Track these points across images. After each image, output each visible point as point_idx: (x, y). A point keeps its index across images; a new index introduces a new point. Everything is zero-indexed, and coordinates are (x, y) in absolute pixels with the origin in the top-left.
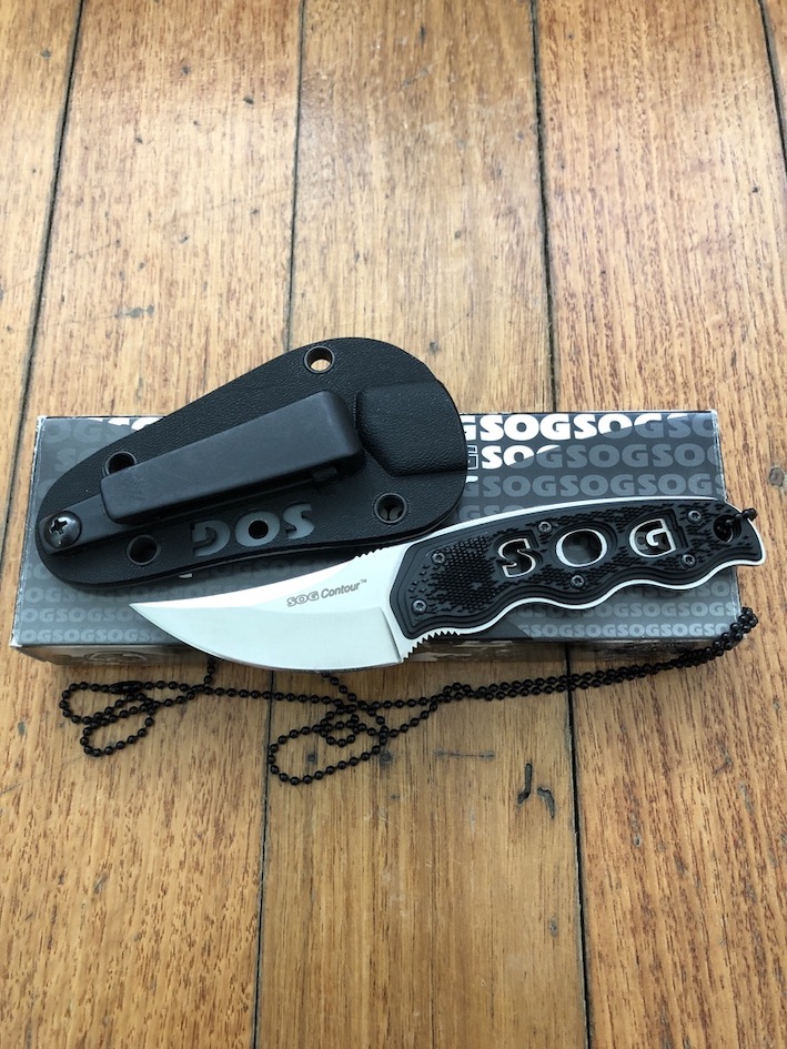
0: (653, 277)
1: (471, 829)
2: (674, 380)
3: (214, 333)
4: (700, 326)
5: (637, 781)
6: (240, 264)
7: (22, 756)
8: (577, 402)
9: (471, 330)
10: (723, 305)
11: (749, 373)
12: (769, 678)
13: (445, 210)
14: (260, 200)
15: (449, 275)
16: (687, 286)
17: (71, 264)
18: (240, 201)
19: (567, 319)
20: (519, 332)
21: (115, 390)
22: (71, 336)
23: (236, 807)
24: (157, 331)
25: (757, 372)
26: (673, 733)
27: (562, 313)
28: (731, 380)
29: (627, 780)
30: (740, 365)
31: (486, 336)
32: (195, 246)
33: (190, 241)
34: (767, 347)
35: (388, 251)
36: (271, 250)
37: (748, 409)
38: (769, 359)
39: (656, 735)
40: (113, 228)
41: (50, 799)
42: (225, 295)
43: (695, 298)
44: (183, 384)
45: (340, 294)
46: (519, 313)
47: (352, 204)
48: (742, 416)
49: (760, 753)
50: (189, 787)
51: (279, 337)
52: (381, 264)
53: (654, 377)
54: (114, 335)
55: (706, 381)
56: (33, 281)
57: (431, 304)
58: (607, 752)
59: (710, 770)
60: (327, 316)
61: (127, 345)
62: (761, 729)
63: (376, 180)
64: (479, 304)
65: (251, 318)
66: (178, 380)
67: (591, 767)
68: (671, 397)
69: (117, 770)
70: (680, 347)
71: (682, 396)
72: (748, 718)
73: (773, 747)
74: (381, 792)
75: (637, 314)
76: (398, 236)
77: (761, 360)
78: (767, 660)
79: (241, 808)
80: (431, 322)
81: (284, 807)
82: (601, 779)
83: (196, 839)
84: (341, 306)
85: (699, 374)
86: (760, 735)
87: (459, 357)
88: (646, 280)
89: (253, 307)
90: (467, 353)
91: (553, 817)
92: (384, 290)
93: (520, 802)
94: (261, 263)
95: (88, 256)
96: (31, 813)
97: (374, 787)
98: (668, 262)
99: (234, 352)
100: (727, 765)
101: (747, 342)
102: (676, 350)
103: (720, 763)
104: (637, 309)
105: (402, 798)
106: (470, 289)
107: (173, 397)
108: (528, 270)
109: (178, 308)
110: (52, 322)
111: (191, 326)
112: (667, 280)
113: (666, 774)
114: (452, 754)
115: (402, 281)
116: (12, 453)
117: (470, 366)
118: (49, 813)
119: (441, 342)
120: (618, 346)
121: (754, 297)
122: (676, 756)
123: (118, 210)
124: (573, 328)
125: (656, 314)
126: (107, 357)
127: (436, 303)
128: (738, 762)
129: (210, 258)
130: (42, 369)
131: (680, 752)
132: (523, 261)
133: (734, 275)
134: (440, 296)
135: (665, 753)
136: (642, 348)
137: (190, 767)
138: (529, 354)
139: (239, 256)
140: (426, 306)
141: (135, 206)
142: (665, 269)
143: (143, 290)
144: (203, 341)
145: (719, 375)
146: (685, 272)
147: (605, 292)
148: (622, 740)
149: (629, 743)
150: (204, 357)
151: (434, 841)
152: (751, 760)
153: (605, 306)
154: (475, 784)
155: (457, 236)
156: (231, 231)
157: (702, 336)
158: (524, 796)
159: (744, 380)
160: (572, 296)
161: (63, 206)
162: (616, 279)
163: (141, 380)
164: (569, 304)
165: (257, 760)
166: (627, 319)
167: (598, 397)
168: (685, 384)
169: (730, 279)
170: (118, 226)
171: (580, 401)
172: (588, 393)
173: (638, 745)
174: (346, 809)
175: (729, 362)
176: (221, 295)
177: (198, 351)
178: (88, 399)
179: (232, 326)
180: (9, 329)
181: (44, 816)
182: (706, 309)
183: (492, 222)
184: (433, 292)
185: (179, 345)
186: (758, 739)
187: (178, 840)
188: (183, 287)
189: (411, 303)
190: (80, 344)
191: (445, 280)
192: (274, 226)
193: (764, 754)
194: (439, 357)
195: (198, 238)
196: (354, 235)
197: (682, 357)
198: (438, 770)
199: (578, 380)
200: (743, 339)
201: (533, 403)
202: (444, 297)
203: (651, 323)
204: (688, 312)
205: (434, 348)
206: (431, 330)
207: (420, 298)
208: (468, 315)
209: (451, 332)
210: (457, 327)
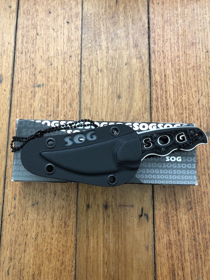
0: (178, 77)
1: (128, 224)
2: (183, 107)
3: (60, 92)
4: (190, 92)
5: (169, 212)
6: (67, 72)
7: (15, 206)
8: (157, 113)
9: (129, 92)
10: (197, 85)
11: (203, 105)
12: (203, 187)
13: (122, 57)
14: (72, 53)
15: (123, 76)
16: (187, 80)
17: (21, 71)
18: (66, 53)
19: (155, 89)
20: (142, 93)
21: (34, 108)
22: (22, 93)
23: (69, 218)
24: (45, 91)
25: (205, 105)
26: (178, 201)
27: (154, 87)
28: (198, 107)
29: (166, 212)
30: (200, 103)
31: (133, 94)
32: (54, 67)
33: (53, 65)
34: (208, 97)
35: (107, 69)
36: (75, 68)
37: (202, 115)
38: (208, 101)
39: (174, 201)
40: (32, 61)
41: (23, 216)
42: (63, 81)
43: (189, 83)
44: (52, 106)
45: (94, 81)
46: (142, 87)
47: (97, 54)
48: (200, 117)
49: (200, 206)
50: (58, 213)
51: (78, 93)
52: (105, 73)
53: (178, 106)
54: (33, 92)
55: (191, 107)
56: (10, 76)
57: (119, 84)
58: (162, 205)
59: (187, 210)
60: (90, 88)
61: (37, 95)
62: (200, 199)
63: (103, 47)
64: (131, 84)
65: (70, 88)
66: (51, 105)
67: (157, 209)
68: (181, 112)
69: (39, 209)
70: (185, 98)
71: (184, 111)
72: (197, 197)
73: (203, 204)
74: (105, 215)
75: (174, 88)
76: (109, 64)
77: (206, 101)
78: (203, 182)
79: (71, 219)
80: (118, 89)
81: (81, 218)
82: (160, 212)
83: (60, 226)
84: (94, 85)
85: (189, 105)
86: (200, 201)
87: (126, 99)
88: (176, 78)
89: (70, 85)
90: (128, 99)
91: (148, 221)
92: (106, 80)
93: (140, 217)
94: (72, 72)
95: (25, 69)
96: (18, 220)
97: (104, 214)
98: (183, 73)
99: (66, 97)
100: (191, 209)
102: (184, 98)
103: (190, 208)
104: (174, 86)
105: (111, 216)
106: (129, 80)
107: (50, 110)
108: (145, 75)
109: (50, 85)
110: (16, 88)
111: (54, 90)
112: (182, 78)
113: (176, 211)
114: (123, 206)
115: (111, 78)
116: (8, 125)
117: (129, 102)
118: (23, 220)
119: (121, 95)
120: (168, 97)
121: (205, 83)
122: (179, 206)
123: (33, 56)
124: (156, 92)
125: (179, 88)
126: (31, 99)
128: (194, 208)
129: (58, 70)
130: (14, 102)
131: (180, 205)
132: (144, 72)
135: (176, 206)
136: (174, 98)
137: (58, 208)
138: (144, 99)
139: (66, 69)
140: (117, 85)
141: (37, 54)
142: (182, 75)
143: (40, 79)
144: (57, 94)
145: (195, 105)
146: (187, 76)
147: (165, 82)
148: (166, 202)
149: (167, 203)
150: (58, 99)
151: (118, 227)
152: (197, 207)
153: (165, 85)
154: (129, 213)
155: (126, 64)
156: (64, 62)
157: (191, 94)
158: (141, 216)
159: (201, 107)
160: (157, 82)
161: (17, 54)
162: (168, 78)
163: (41, 105)
164: (155, 85)
165: (74, 207)
166: (171, 89)
167: (162, 111)
168: (186, 108)
169: (199, 78)
170: (33, 60)
171: (158, 112)
172: (160, 110)
173: (169, 203)
174: (97, 219)
175: (197, 102)
176: (62, 81)
177: (56, 97)
178: (27, 111)
179: (65, 90)
180: (5, 90)
181: (22, 220)
182: (192, 86)
183: (135, 60)
185: (51, 96)
186: (199, 202)
187: (55, 226)
188: (51, 79)
189: (113, 84)
190: (24, 95)
191: (122, 78)
192: (76, 61)
193: (201, 206)
194: (121, 100)
195: (55, 64)
196: (98, 64)
197: (185, 100)
198: (120, 209)
199: (157, 106)
200: (202, 95)
201: (145, 113)
202: (122, 82)
203: (177, 91)
204: (187, 87)
205: (119, 97)
206: (118, 92)
207: (116, 83)
208: (128, 88)
209: (124, 93)
210: (125, 91)
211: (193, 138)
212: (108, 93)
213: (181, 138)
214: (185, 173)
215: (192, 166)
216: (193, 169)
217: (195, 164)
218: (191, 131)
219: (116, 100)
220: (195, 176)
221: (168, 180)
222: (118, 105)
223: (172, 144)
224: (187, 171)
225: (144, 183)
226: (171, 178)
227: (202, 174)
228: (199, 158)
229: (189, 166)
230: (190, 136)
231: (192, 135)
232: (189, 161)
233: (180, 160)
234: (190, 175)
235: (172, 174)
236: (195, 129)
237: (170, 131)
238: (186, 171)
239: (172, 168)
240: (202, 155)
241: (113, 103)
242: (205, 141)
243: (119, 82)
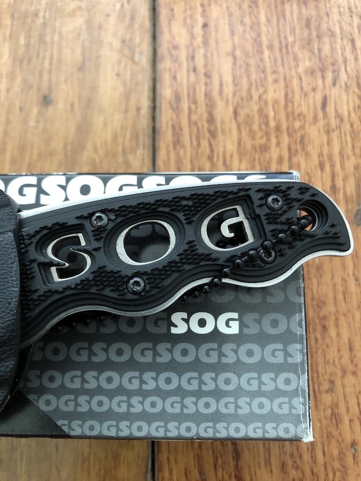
0: (251, 28)
2: (267, 124)
4: (293, 73)
8: (175, 148)
9: (82, 83)
10: (316, 51)
11: (339, 116)
12: (347, 421)
15: (65, 34)
16: (282, 35)
19: (170, 70)
20: (125, 84)
25: (346, 114)
27: (165, 65)
28: (321, 123)
30: (331, 109)
31: (94, 88)
34: (357, 90)
35: (13, 15)
37: (336, 149)
38: (358, 102)
43: (289, 47)
46: (126, 66)
48: (330, 157)
52: (6, 26)
53: (249, 121)
55: (297, 124)
57: (47, 62)
62: (338, 474)
64: (90, 59)
68: (263, 141)
70: (274, 93)
71: (274, 140)
72: (325, 465)
75: (235, 63)
77: (351, 103)
78: (346, 402)
80: (45, 77)
85: (291, 118)
87: (69, 108)
88: (244, 31)
90: (76, 106)
98: (266, 14)
101: (338, 85)
102: (270, 96)
104: (235, 58)
106: (83, 46)
108: (137, 26)
112: (264, 29)
115: (22, 41)
117: (78, 116)
119: (54, 96)
120: (215, 94)
121: (345, 43)
124: (175, 78)
125: (252, 62)
127: (51, 59)
132: (133, 18)
133: (328, 23)
134: (55, 52)
136: (238, 94)
138: (133, 102)
140: (43, 63)
142: (263, 19)
145: (310, 118)
146: (282, 21)
147: (206, 43)
153: (205, 56)
157: (295, 82)
159: (333, 122)
160: (176, 48)
162: (217, 31)
164: (171, 56)
166: (225, 68)
167: (195, 143)
168: (278, 128)
169: (324, 26)
171: (178, 147)
172: (186, 139)
175: (319, 105)
182: (300, 56)
184: (49, 50)
189: (29, 61)
191: (61, 38)
194: (51, 109)
197: (276, 102)
199: (177, 127)
200: (334, 84)
201: (133, 150)
202: (59, 54)
203: (247, 71)
204: (283, 60)
205: (46, 101)
207: (38, 56)
208: (80, 69)
209: (64, 86)
210: (69, 81)
211: (279, 227)
212: (11, 92)
213: (226, 232)
215: (287, 354)
216: (293, 368)
217: (299, 346)
218: (270, 199)
219: (35, 111)
220: (301, 400)
221: (180, 418)
223: (178, 259)
224: (266, 377)
225: (72, 433)
227: (344, 372)
229: (273, 354)
230: (263, 218)
231: (273, 217)
233: (234, 329)
234: (277, 393)
235: (198, 394)
236: (289, 188)
237: (170, 198)
238: (259, 378)
239: (197, 366)
240: (340, 297)
241: (25, 121)
242: (340, 241)
243: (48, 54)
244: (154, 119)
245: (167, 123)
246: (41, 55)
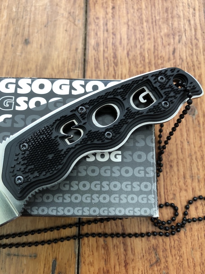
0: (137, 10)
2: (144, 60)
4: (158, 35)
5: (110, 270)
8: (95, 70)
9: (46, 34)
10: (171, 25)
11: (181, 59)
15: (38, 7)
16: (153, 15)
19: (94, 30)
20: (70, 35)
25: (185, 58)
26: (131, 244)
27: (92, 27)
28: (172, 61)
29: (105, 269)
30: (177, 54)
31: (53, 37)
34: (190, 46)
38: (191, 52)
39: (122, 245)
43: (157, 22)
46: (70, 26)
49: (175, 255)
53: (135, 58)
55: (160, 61)
58: (96, 254)
59: (147, 264)
62: (176, 242)
64: (51, 21)
67: (87, 263)
70: (148, 45)
73: (182, 252)
75: (128, 29)
77: (187, 52)
80: (27, 29)
82: (92, 269)
85: (156, 58)
86: (176, 246)
87: (39, 46)
88: (134, 12)
90: (43, 45)
98: (145, 4)
100: (158, 262)
101: (181, 43)
102: (146, 46)
103: (154, 260)
104: (128, 26)
106: (47, 14)
108: (77, 5)
112: (144, 12)
113: (125, 266)
114: (15, 255)
115: (14, 10)
117: (44, 51)
119: (31, 40)
120: (118, 44)
121: (185, 21)
122: (132, 256)
124: (96, 34)
125: (137, 28)
127: (30, 20)
128: (163, 260)
131: (134, 255)
132: (75, 1)
133: (177, 11)
134: (32, 16)
135: (126, 255)
136: (129, 44)
138: (74, 46)
140: (25, 21)
142: (144, 6)
145: (166, 58)
146: (153, 8)
147: (113, 17)
148: (104, 248)
149: (108, 249)
152: (170, 259)
153: (113, 24)
157: (159, 40)
159: (178, 62)
160: (97, 18)
162: (119, 11)
164: (95, 22)
166: (123, 31)
167: (106, 68)
168: (150, 63)
169: (175, 12)
171: (97, 70)
172: (101, 66)
173: (112, 250)
175: (171, 53)
182: (162, 26)
184: (29, 15)
186: (174, 248)
189: (18, 20)
191: (36, 9)
193: (177, 256)
194: (29, 47)
197: (149, 49)
198: (7, 263)
199: (97, 59)
200: (179, 42)
201: (73, 70)
202: (34, 18)
203: (135, 33)
204: (153, 28)
205: (27, 42)
206: (26, 33)
207: (23, 18)
208: (45, 26)
209: (36, 35)
210: (39, 32)
212: (7, 36)
214: (129, 189)
215: (146, 173)
216: (149, 180)
217: (152, 168)
219: (20, 47)
220: (153, 196)
222: (23, 55)
224: (135, 184)
226: (96, 201)
227: (181, 189)
228: (174, 156)
229: (139, 172)
232: (138, 161)
234: (141, 192)
240: (180, 151)
241: (15, 52)
244: (85, 54)
245: (92, 57)
246: (24, 18)
